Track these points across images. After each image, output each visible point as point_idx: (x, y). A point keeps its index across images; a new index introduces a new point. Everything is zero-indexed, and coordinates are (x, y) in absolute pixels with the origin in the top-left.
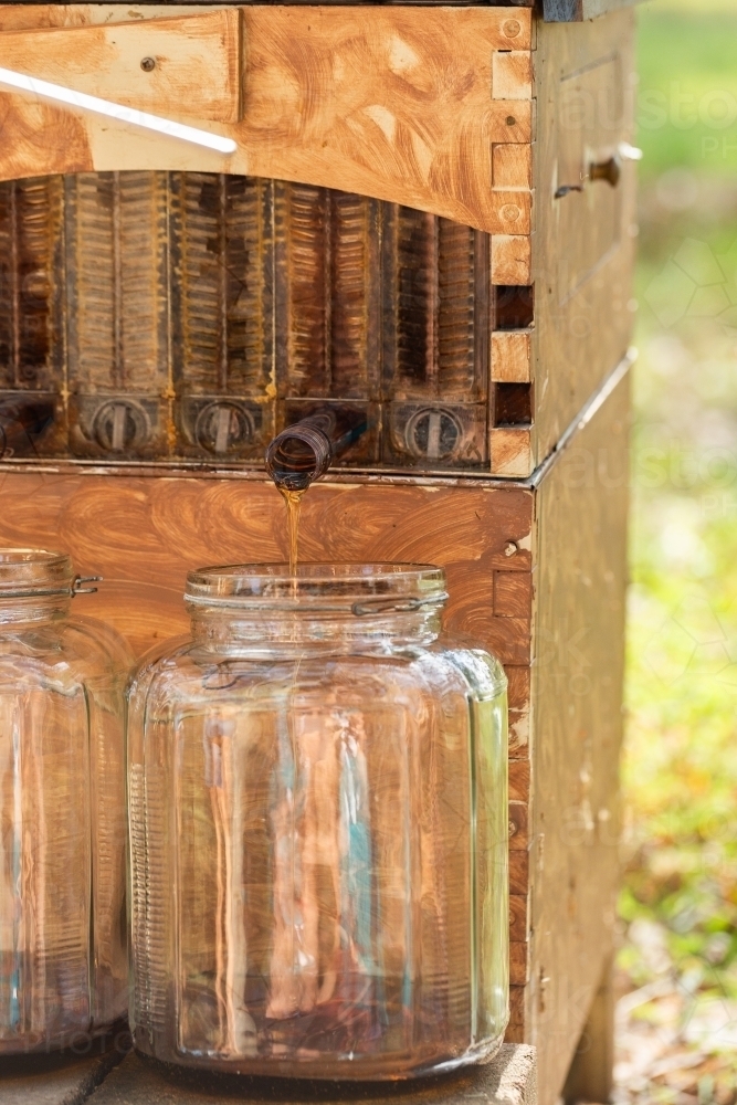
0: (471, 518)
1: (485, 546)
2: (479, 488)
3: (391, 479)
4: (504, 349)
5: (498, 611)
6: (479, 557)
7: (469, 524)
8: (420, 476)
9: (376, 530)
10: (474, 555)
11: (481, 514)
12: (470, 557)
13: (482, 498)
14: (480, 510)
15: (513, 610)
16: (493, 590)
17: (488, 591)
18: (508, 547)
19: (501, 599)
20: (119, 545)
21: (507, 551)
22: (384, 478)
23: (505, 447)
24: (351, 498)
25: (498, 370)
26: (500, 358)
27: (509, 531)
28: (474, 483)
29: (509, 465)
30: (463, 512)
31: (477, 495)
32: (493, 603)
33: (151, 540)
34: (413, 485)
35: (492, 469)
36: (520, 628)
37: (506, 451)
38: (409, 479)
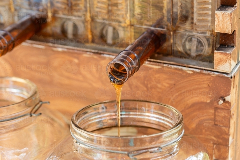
0: (206, 86)
1: (211, 97)
2: (209, 74)
3: (173, 66)
4: (221, 18)
5: (216, 123)
6: (208, 101)
7: (205, 88)
8: (185, 66)
9: (167, 85)
10: (207, 100)
11: (210, 85)
12: (205, 101)
13: (210, 78)
14: (210, 83)
15: (223, 123)
16: (215, 115)
17: (212, 115)
18: (219, 101)
19: (218, 118)
20: (69, 78)
21: (219, 102)
22: (170, 66)
23: (220, 59)
24: (158, 71)
25: (218, 27)
26: (219, 22)
27: (222, 93)
28: (207, 72)
29: (222, 67)
30: (203, 83)
31: (209, 77)
32: (214, 120)
33: (80, 78)
34: (181, 70)
35: (215, 68)
36: (225, 131)
37: (220, 61)
38: (180, 67)
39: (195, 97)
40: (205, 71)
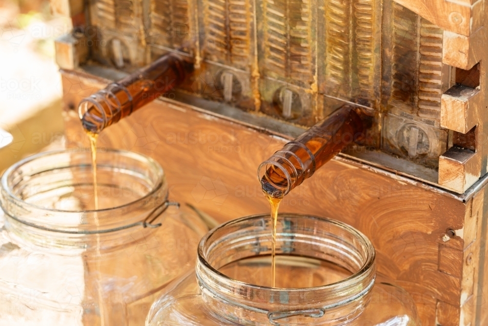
0: (426, 208)
1: (434, 227)
2: (430, 191)
3: (376, 170)
4: (449, 107)
5: (441, 268)
6: (430, 233)
7: (424, 211)
8: (394, 173)
9: (368, 198)
10: (427, 230)
11: (433, 207)
12: (425, 231)
13: (433, 197)
14: (432, 204)
15: (451, 270)
16: (439, 256)
17: (435, 255)
18: (444, 236)
19: (443, 261)
20: (221, 163)
21: (444, 238)
22: (372, 169)
23: (448, 170)
24: (353, 173)
25: (445, 121)
26: (446, 112)
27: (451, 223)
28: (427, 187)
29: (450, 183)
30: (422, 202)
31: (431, 195)
32: (439, 264)
33: (238, 166)
34: (389, 177)
35: (439, 182)
36: (454, 283)
37: (448, 173)
38: (386, 173)
39: (410, 222)
40: (424, 185)
